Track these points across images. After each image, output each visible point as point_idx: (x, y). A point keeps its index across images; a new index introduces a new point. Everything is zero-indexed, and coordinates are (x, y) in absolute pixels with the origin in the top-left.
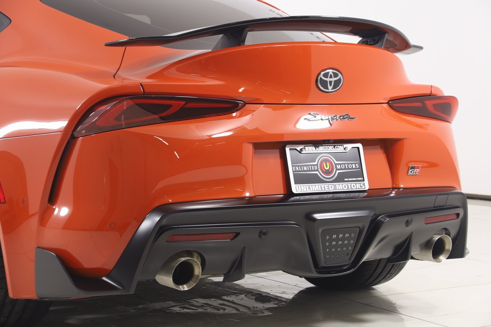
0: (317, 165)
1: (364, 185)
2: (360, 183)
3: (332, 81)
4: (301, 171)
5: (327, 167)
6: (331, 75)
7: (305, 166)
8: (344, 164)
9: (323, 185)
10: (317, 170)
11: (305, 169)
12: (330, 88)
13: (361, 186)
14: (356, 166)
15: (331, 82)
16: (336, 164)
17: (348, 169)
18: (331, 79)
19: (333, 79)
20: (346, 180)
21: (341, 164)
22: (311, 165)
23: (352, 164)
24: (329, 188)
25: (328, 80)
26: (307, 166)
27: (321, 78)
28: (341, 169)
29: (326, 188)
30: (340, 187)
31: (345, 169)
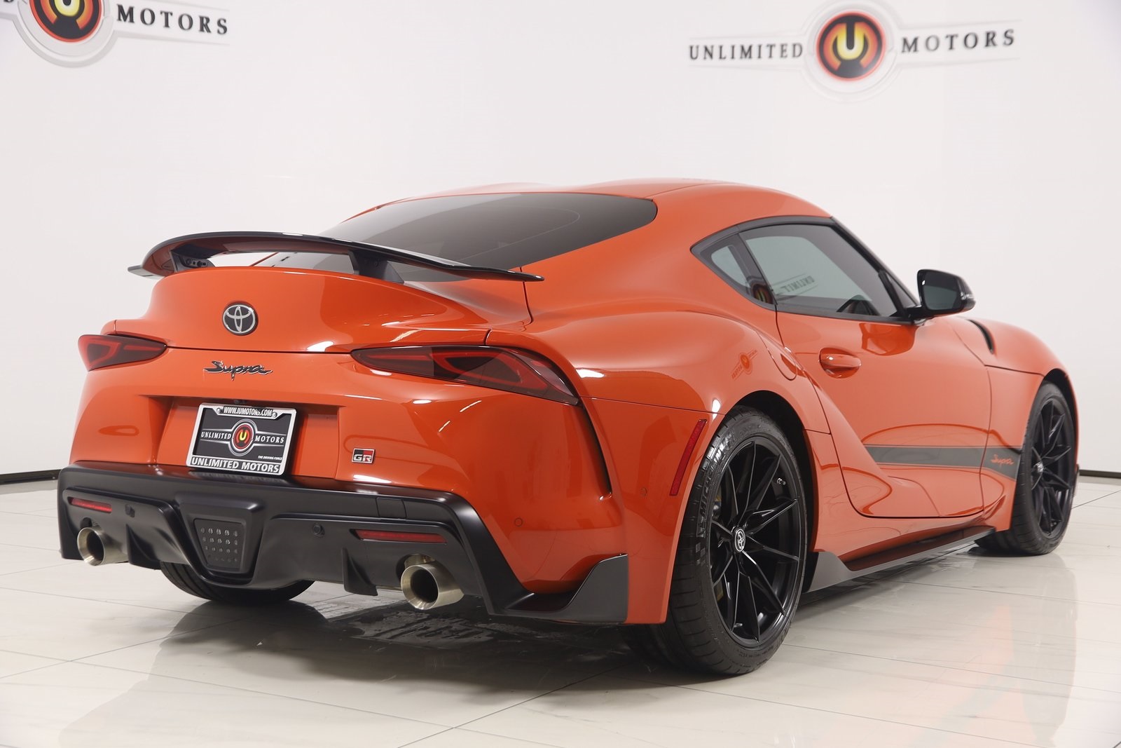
0: (232, 433)
1: (279, 468)
2: (274, 465)
3: (240, 320)
4: (210, 439)
5: (243, 437)
6: (238, 311)
7: (217, 432)
8: (266, 435)
9: (226, 460)
10: (230, 440)
11: (216, 436)
12: (239, 329)
13: (274, 469)
14: (280, 440)
15: (238, 321)
16: (255, 435)
17: (269, 443)
18: (238, 317)
19: (241, 317)
20: (260, 457)
21: (262, 435)
22: (225, 432)
23: (276, 436)
24: (232, 466)
25: (235, 317)
26: (219, 432)
27: (226, 316)
28: (260, 442)
29: (229, 464)
30: (249, 466)
31: (265, 442)
